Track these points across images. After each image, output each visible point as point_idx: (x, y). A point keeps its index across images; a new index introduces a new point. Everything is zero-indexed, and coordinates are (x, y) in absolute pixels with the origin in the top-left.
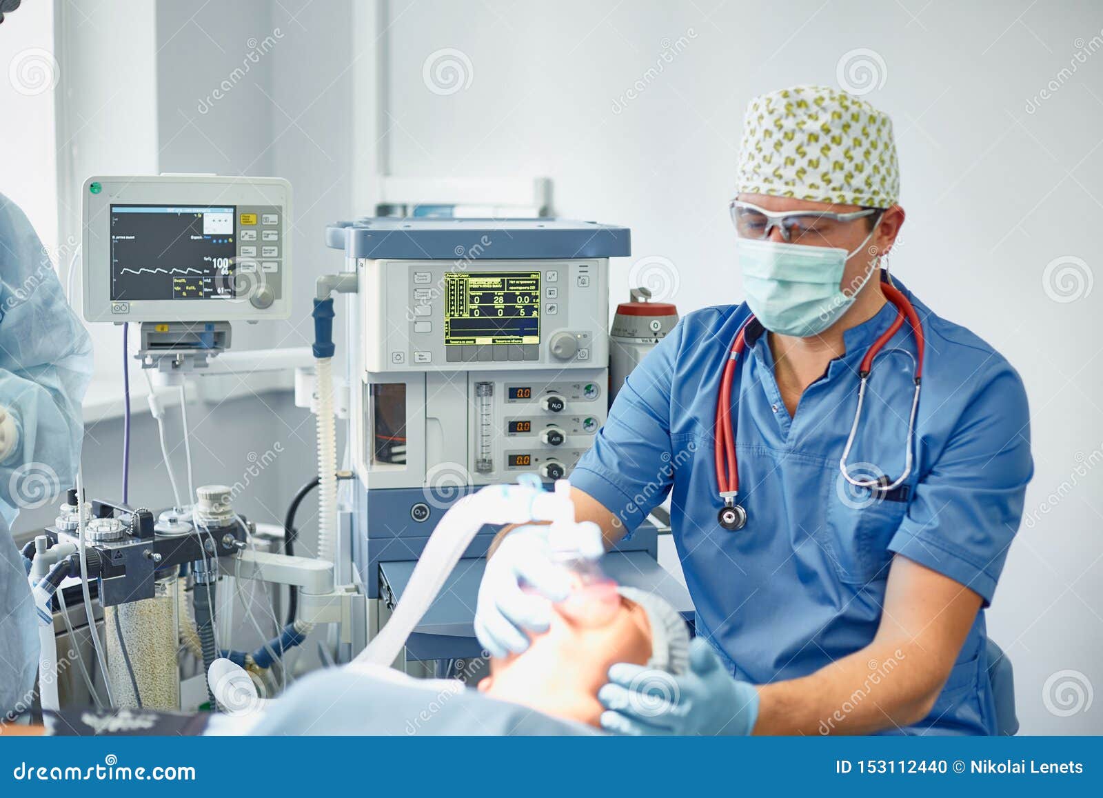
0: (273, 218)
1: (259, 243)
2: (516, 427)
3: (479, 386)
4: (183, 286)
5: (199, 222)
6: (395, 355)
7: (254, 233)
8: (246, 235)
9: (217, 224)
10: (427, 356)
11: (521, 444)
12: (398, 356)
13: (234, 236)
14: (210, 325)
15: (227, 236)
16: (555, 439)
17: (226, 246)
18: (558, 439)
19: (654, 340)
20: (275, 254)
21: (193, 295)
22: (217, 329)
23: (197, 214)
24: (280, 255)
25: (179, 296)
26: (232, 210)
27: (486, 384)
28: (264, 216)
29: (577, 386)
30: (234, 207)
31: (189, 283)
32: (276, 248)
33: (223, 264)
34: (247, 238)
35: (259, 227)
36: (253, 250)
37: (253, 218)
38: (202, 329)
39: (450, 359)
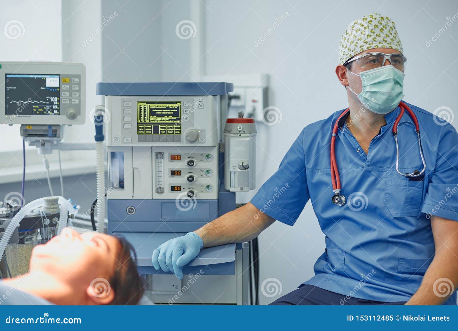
0: (77, 80)
1: (70, 91)
2: (175, 173)
3: (157, 154)
4: (37, 109)
5: (44, 81)
6: (115, 138)
7: (68, 86)
8: (64, 87)
9: (52, 82)
10: (130, 139)
11: (177, 181)
12: (117, 139)
13: (59, 88)
14: (50, 126)
15: (56, 88)
16: (191, 179)
17: (56, 92)
18: (192, 179)
19: (239, 134)
20: (77, 95)
21: (42, 113)
22: (54, 128)
23: (43, 78)
24: (80, 96)
25: (35, 113)
26: (59, 76)
27: (160, 153)
28: (73, 79)
29: (202, 155)
30: (59, 75)
31: (40, 108)
32: (78, 93)
33: (55, 99)
34: (65, 89)
35: (71, 84)
36: (68, 94)
37: (68, 80)
38: (46, 128)
39: (140, 141)
